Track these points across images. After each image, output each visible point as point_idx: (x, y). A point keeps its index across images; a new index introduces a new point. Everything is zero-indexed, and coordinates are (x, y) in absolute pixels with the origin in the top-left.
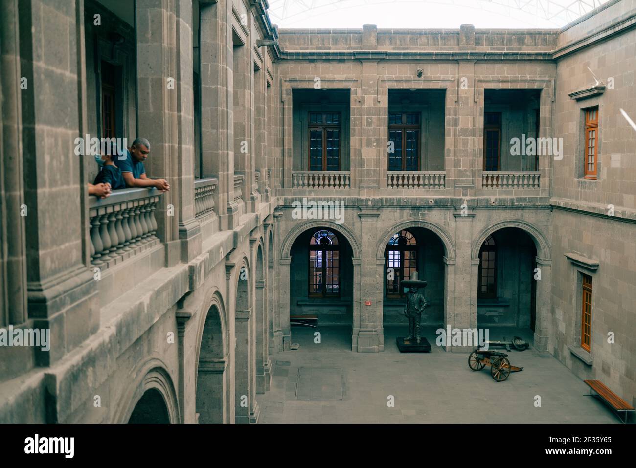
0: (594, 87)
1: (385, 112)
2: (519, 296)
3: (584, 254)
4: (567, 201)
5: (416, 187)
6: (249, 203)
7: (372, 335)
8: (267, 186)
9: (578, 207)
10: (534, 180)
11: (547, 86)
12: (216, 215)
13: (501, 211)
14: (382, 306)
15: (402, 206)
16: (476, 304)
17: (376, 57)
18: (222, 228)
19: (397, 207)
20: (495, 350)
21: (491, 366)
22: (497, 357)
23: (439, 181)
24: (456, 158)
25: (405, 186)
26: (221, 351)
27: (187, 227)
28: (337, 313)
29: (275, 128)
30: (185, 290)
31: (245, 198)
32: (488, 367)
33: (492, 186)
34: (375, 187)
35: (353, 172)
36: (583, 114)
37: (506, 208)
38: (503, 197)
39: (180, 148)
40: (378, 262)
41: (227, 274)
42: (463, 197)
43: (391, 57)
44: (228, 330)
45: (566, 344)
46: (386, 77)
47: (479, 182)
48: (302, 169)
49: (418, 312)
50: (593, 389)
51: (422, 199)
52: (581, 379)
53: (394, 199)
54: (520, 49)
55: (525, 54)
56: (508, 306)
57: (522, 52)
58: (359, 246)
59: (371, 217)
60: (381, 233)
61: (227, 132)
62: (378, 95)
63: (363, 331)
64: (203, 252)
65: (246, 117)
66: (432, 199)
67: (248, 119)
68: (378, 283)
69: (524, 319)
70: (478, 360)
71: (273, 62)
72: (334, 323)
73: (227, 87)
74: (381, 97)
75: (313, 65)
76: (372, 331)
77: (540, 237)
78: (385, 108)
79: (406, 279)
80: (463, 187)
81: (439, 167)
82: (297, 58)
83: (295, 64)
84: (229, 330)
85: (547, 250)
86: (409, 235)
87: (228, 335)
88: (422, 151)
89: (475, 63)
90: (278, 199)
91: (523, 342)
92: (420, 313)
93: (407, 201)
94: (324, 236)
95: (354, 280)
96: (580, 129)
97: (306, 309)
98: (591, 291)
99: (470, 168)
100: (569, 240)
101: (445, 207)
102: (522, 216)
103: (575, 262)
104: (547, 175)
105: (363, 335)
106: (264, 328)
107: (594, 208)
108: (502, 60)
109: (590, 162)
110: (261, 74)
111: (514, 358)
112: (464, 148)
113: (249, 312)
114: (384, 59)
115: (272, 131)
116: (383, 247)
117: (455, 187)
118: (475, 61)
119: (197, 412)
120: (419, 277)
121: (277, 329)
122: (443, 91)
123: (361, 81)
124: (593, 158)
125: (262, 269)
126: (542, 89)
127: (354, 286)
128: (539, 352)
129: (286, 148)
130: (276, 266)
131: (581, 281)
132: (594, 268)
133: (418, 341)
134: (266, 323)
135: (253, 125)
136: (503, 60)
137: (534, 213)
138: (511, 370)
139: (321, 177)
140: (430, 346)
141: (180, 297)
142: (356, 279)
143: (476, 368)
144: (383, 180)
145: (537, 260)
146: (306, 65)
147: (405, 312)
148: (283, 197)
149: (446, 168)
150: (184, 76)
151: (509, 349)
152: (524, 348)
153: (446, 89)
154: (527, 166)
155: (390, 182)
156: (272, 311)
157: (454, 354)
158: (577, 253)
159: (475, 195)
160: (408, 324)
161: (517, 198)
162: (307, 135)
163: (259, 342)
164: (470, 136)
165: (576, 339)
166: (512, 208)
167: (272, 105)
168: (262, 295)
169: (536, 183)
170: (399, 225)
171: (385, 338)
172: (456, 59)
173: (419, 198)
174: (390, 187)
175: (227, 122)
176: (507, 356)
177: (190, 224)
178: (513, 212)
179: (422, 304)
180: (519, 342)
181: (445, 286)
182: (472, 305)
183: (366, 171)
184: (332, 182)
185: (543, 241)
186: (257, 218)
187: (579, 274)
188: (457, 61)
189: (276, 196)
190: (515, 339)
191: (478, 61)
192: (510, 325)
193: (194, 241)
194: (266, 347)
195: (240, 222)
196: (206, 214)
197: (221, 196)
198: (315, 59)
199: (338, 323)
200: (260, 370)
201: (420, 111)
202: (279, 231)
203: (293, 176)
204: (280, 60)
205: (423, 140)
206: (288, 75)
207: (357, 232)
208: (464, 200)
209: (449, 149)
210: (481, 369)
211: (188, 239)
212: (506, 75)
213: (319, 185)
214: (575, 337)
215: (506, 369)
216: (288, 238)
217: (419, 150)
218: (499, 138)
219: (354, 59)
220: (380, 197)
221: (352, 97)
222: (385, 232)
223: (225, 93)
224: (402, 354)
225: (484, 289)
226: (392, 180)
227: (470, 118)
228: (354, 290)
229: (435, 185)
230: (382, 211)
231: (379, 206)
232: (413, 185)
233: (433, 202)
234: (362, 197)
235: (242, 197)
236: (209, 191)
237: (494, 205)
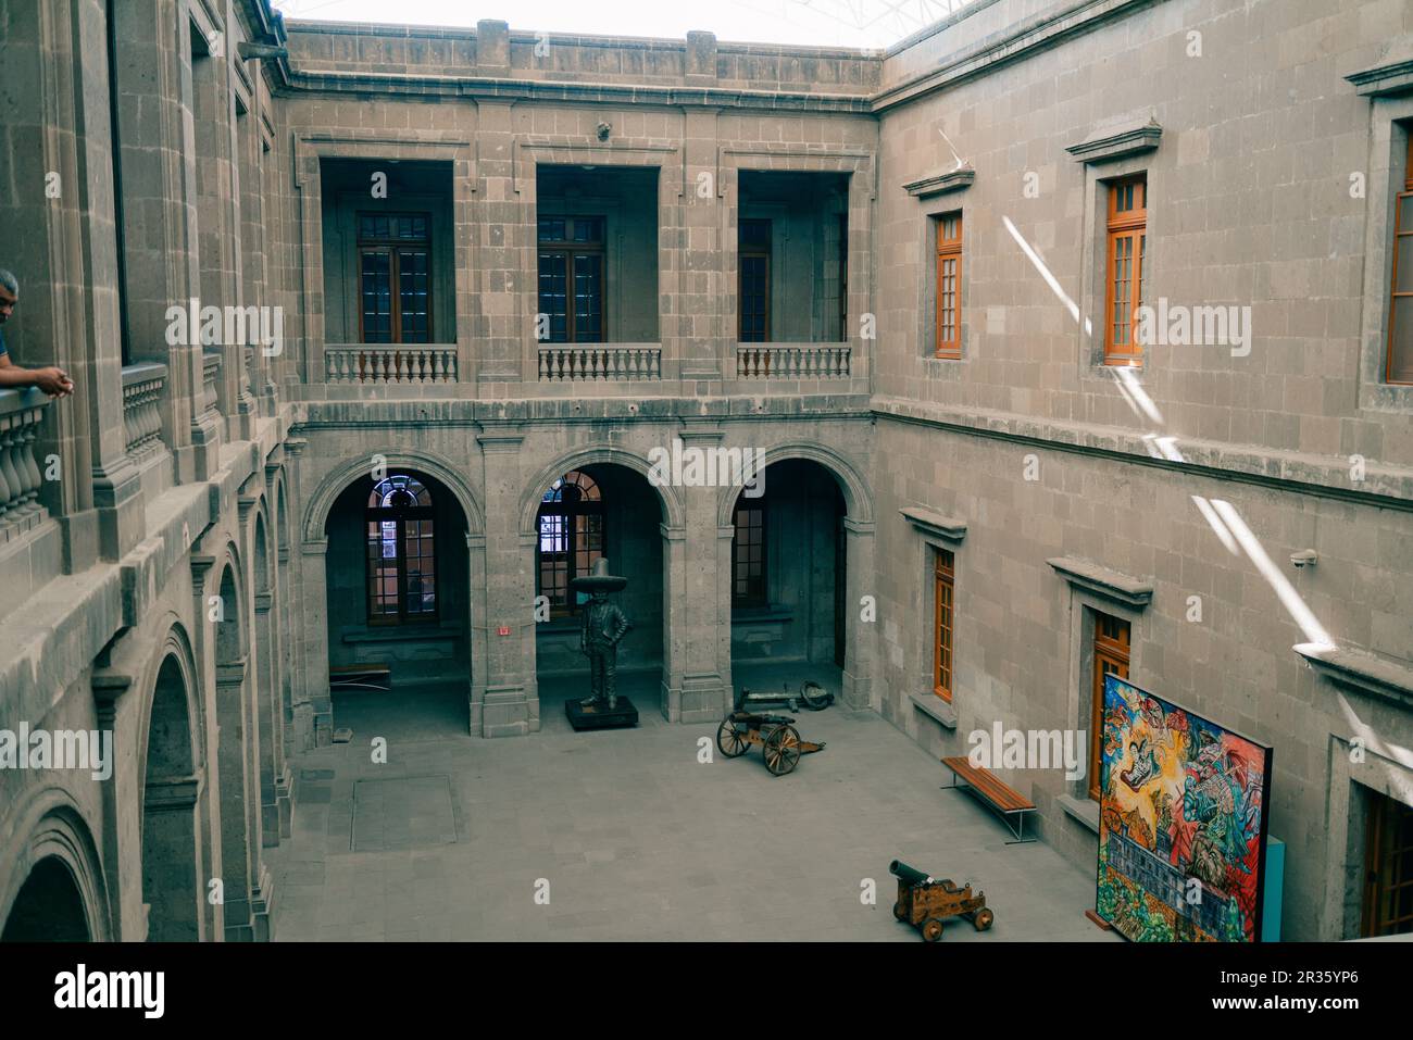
0: (953, 171)
1: (530, 214)
2: (811, 598)
3: (939, 509)
4: (904, 403)
5: (600, 377)
6: (235, 418)
7: (514, 698)
8: (269, 380)
9: (925, 414)
10: (839, 361)
11: (862, 167)
12: (167, 448)
13: (774, 425)
14: (534, 635)
15: (571, 418)
16: (729, 619)
17: (509, 93)
18: (181, 478)
19: (560, 421)
20: (770, 713)
21: (762, 744)
22: (774, 726)
23: (649, 365)
24: (683, 316)
25: (578, 377)
26: (189, 759)
27: (114, 479)
28: (433, 656)
29: (282, 246)
30: (116, 625)
31: (224, 407)
32: (757, 747)
33: (756, 372)
34: (512, 379)
35: (464, 347)
36: (933, 226)
37: (786, 418)
38: (780, 395)
39: (89, 293)
40: (524, 541)
41: (194, 582)
42: (700, 398)
43: (541, 95)
44: (202, 710)
45: (906, 691)
46: (531, 137)
47: (730, 365)
48: (346, 340)
49: (610, 644)
50: (961, 776)
51: (613, 404)
52: (934, 757)
53: (553, 404)
54: (808, 89)
55: (817, 100)
56: (790, 620)
57: (812, 94)
58: (480, 507)
59: (503, 445)
60: (528, 479)
61: (186, 256)
62: (514, 177)
63: (492, 691)
64: (149, 535)
65: (222, 222)
66: (634, 402)
67: (226, 226)
68: (523, 586)
69: (822, 645)
70: (736, 735)
71: (272, 96)
72: (425, 679)
73: (182, 151)
74: (522, 183)
75: (365, 105)
76: (514, 690)
77: (853, 477)
78: (530, 205)
79: (581, 575)
80: (698, 377)
81: (646, 334)
82: (331, 88)
83: (325, 102)
84: (204, 710)
85: (867, 504)
86: (585, 482)
87: (202, 720)
88: (609, 301)
89: (717, 115)
90: (295, 409)
91: (823, 692)
92: (614, 644)
93: (583, 406)
94: (399, 489)
95: (472, 581)
96: (927, 256)
97: (362, 652)
98: (952, 583)
99: (711, 335)
100: (908, 480)
101: (662, 420)
102: (817, 435)
103: (920, 525)
104: (863, 350)
105: (494, 700)
106: (273, 698)
107: (957, 416)
108: (772, 109)
109: (946, 323)
110: (250, 123)
111: (808, 725)
112: (698, 295)
113: (241, 665)
114: (526, 99)
115: (275, 253)
116: (532, 508)
117: (681, 377)
118: (719, 109)
119: (145, 901)
120: (611, 569)
121: (300, 700)
122: (652, 173)
123: (477, 143)
124: (953, 314)
125: (265, 567)
126: (851, 173)
127: (472, 595)
128: (854, 709)
129: (309, 292)
130: (294, 560)
131: (932, 563)
132: (956, 537)
133: (612, 705)
134: (276, 688)
135: (238, 240)
136: (776, 109)
137: (841, 429)
138: (803, 751)
139: (393, 359)
140: (637, 714)
141: (104, 642)
142: (475, 581)
143: (732, 752)
144: (530, 363)
145: (847, 524)
146: (350, 104)
147: (582, 646)
148: (306, 403)
149: (663, 336)
150: (91, 123)
151: (795, 707)
152: (824, 703)
153: (659, 168)
154: (823, 332)
155: (544, 367)
156: (287, 660)
157: (686, 727)
158: (924, 507)
159: (723, 393)
160: (590, 670)
161: (806, 398)
162: (354, 262)
163: (265, 731)
164: (710, 269)
165: (924, 678)
166: (797, 418)
167: (274, 194)
168: (267, 626)
169: (843, 365)
170: (567, 460)
171: (542, 703)
172: (680, 104)
173: (609, 402)
174: (545, 378)
175: (186, 234)
176: (794, 721)
177: (116, 471)
178: (800, 426)
179: (617, 625)
180: (814, 693)
181: (665, 586)
182: (721, 623)
183: (491, 344)
184: (416, 369)
185: (858, 485)
186: (255, 452)
187: (930, 549)
188: (681, 109)
189: (288, 400)
190: (807, 687)
191: (724, 110)
192: (796, 658)
193: (129, 510)
194: (278, 742)
195: (220, 463)
196: (145, 446)
197: (176, 405)
198: (370, 93)
199: (437, 678)
200: (268, 795)
201: (603, 214)
202: (297, 480)
203: (328, 357)
204: (290, 92)
205: (611, 278)
206: (309, 127)
207: (475, 478)
208: (700, 404)
209: (667, 297)
210: (743, 754)
211: (117, 507)
212: (781, 142)
213: (387, 376)
214: (923, 675)
215: (792, 749)
216: (320, 494)
217: (603, 298)
218: (768, 273)
219: (459, 96)
220: (525, 400)
221: (458, 180)
222: (536, 476)
223: (178, 165)
224: (580, 734)
225: (742, 587)
226: (550, 363)
227: (711, 231)
228: (472, 604)
229: (639, 372)
230: (529, 431)
231: (522, 419)
232: (595, 374)
233: (636, 408)
234: (485, 401)
235: (219, 406)
236: (148, 393)
237: (760, 412)
